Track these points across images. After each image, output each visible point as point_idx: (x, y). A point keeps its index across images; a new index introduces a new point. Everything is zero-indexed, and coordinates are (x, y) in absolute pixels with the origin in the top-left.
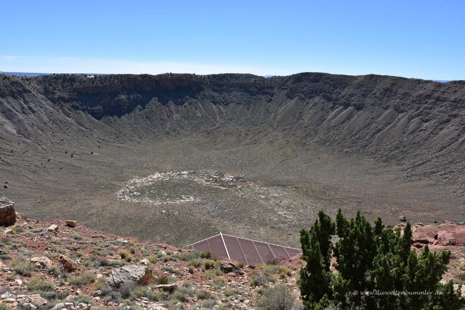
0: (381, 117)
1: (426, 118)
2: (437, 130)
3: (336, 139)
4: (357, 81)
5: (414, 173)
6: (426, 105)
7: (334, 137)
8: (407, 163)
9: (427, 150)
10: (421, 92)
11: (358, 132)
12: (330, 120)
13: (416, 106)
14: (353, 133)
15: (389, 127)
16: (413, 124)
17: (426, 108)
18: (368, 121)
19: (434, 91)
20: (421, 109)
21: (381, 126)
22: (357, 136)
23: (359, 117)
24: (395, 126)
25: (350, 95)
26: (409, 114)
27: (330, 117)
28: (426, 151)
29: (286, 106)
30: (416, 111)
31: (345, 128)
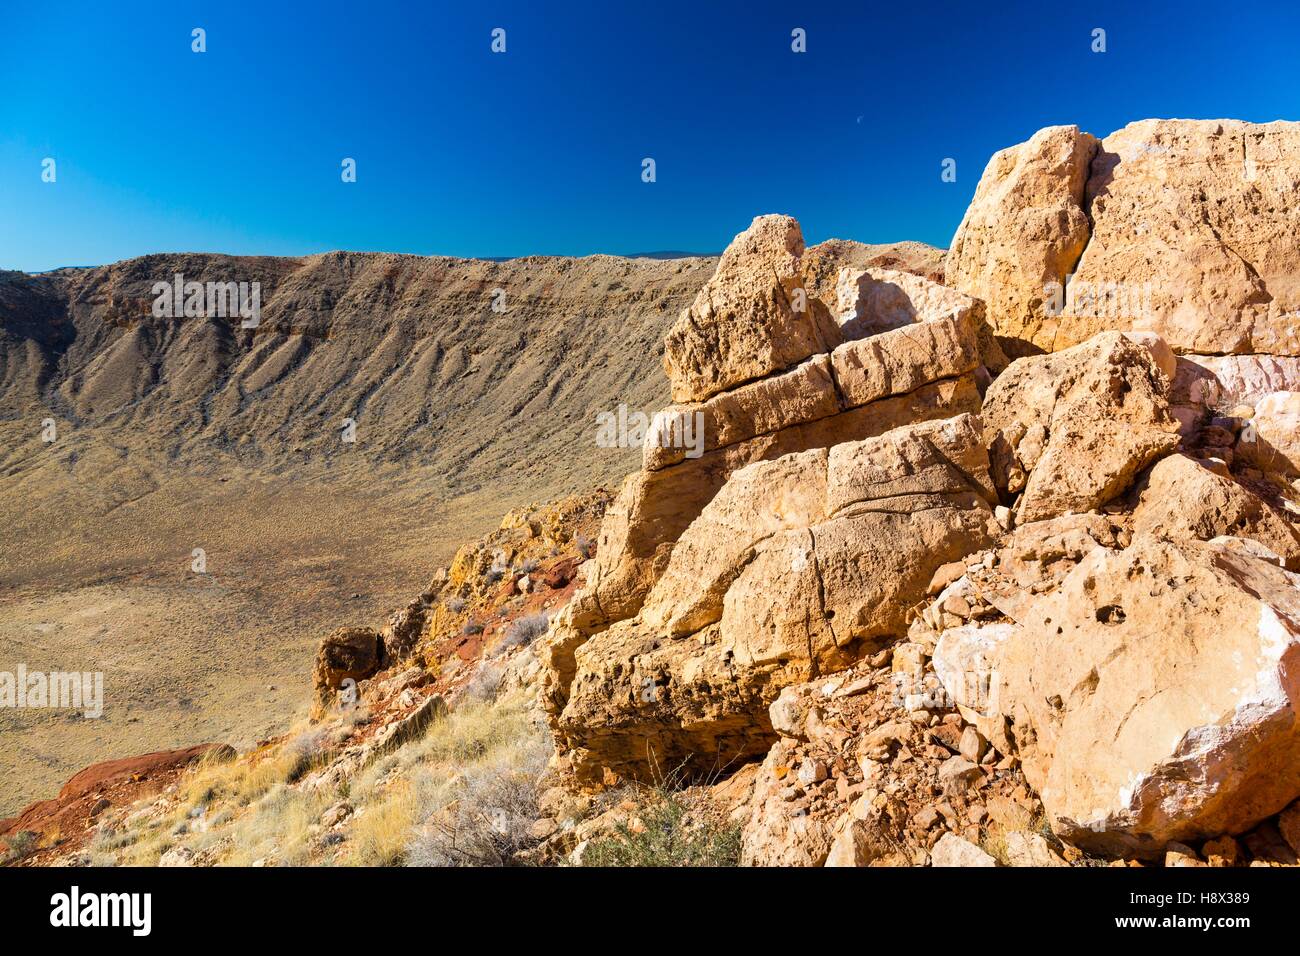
0: (373, 354)
1: (476, 345)
2: (502, 370)
3: (265, 423)
4: (302, 269)
5: (463, 474)
6: (472, 315)
7: (259, 418)
8: (446, 456)
9: (487, 417)
10: (458, 286)
11: (322, 397)
12: (244, 375)
13: (451, 319)
14: (310, 401)
15: (395, 375)
16: (451, 361)
17: (472, 323)
18: (344, 367)
19: (484, 281)
20: (463, 326)
21: (375, 376)
22: (321, 408)
23: (319, 358)
24: (408, 371)
25: (289, 307)
26: (438, 339)
27: (242, 368)
28: (483, 419)
29: (108, 350)
30: (453, 331)
31: (286, 392)
